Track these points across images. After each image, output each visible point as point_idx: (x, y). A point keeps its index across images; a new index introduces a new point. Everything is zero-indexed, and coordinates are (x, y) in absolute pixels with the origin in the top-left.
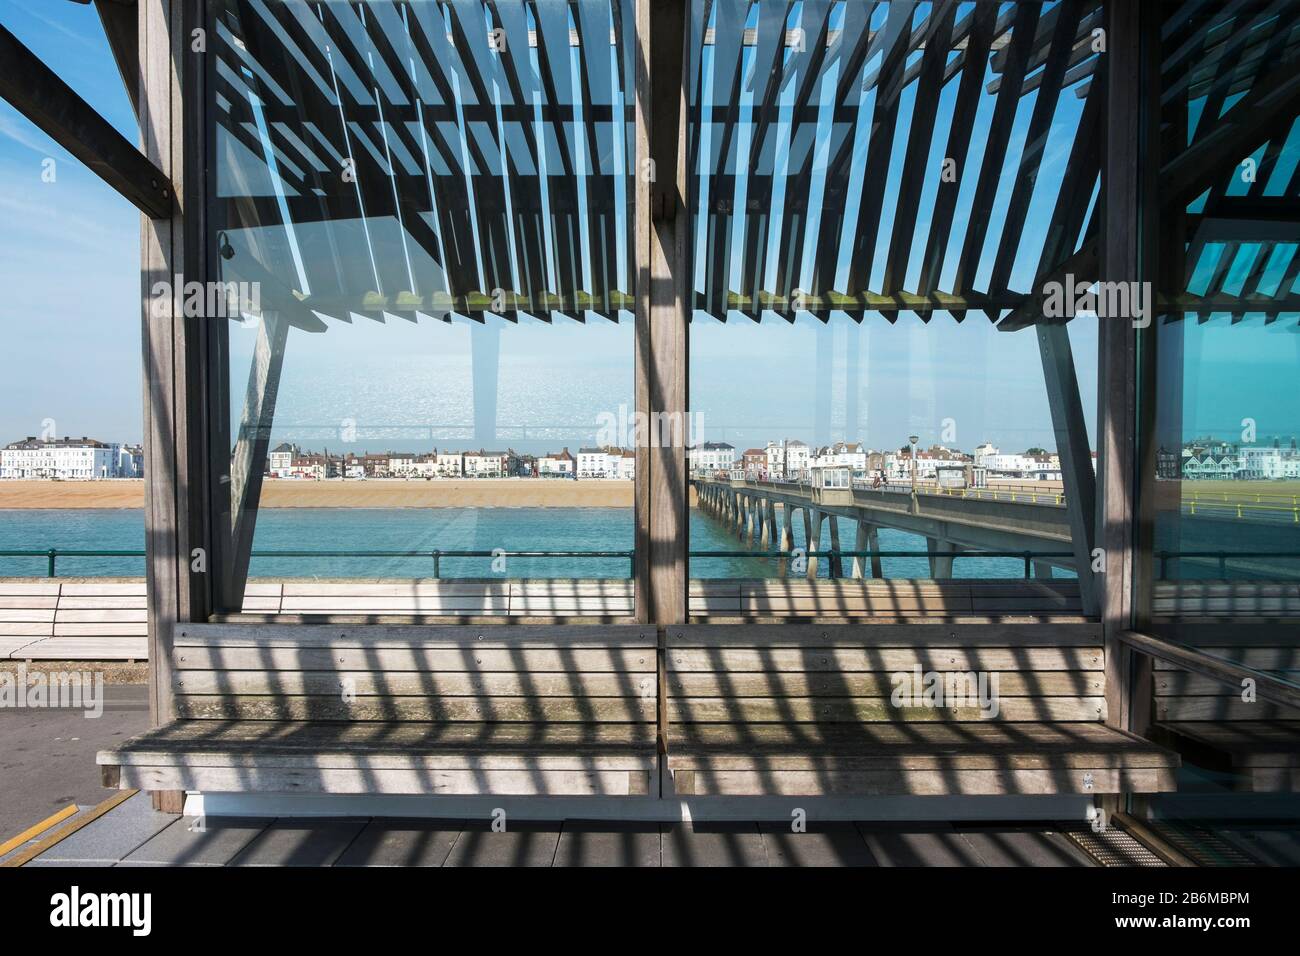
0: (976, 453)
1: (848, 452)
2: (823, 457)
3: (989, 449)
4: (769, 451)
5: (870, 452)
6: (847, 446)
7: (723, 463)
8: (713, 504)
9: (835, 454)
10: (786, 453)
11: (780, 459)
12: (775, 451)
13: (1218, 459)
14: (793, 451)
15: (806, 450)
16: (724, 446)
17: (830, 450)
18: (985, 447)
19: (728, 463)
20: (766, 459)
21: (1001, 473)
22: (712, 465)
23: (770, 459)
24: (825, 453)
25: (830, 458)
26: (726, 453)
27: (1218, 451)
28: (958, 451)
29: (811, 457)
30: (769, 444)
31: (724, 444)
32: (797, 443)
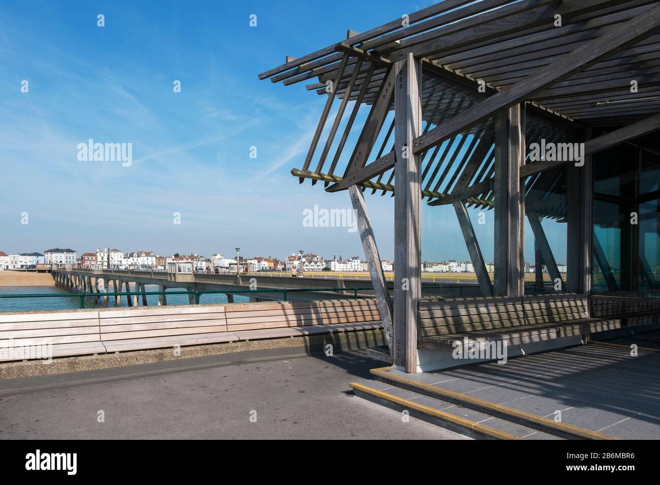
0: (212, 258)
1: (146, 256)
2: (131, 258)
3: (219, 256)
4: (98, 254)
5: (158, 256)
6: (145, 253)
7: (68, 260)
8: (62, 281)
9: (138, 256)
10: (109, 255)
11: (105, 259)
12: (102, 254)
13: (316, 263)
14: (112, 254)
15: (122, 254)
16: (69, 251)
17: (135, 255)
18: (216, 255)
19: (72, 260)
20: (96, 259)
21: (225, 268)
22: (61, 262)
23: (99, 259)
24: (132, 256)
25: (135, 259)
26: (70, 255)
27: (315, 259)
28: (203, 257)
29: (124, 258)
30: (98, 250)
31: (69, 249)
32: (116, 251)
